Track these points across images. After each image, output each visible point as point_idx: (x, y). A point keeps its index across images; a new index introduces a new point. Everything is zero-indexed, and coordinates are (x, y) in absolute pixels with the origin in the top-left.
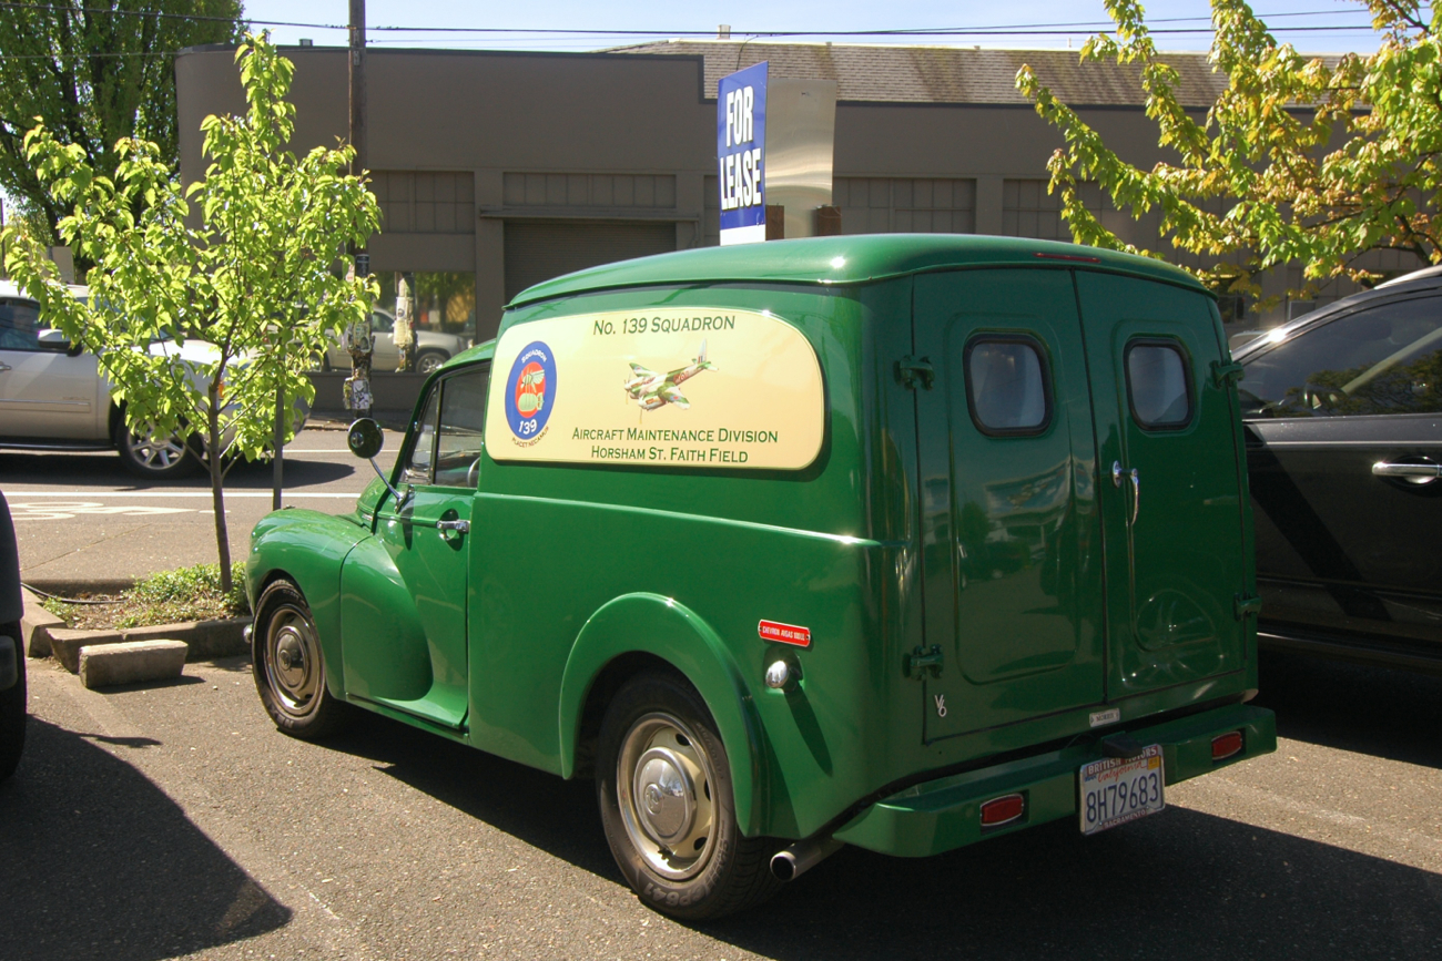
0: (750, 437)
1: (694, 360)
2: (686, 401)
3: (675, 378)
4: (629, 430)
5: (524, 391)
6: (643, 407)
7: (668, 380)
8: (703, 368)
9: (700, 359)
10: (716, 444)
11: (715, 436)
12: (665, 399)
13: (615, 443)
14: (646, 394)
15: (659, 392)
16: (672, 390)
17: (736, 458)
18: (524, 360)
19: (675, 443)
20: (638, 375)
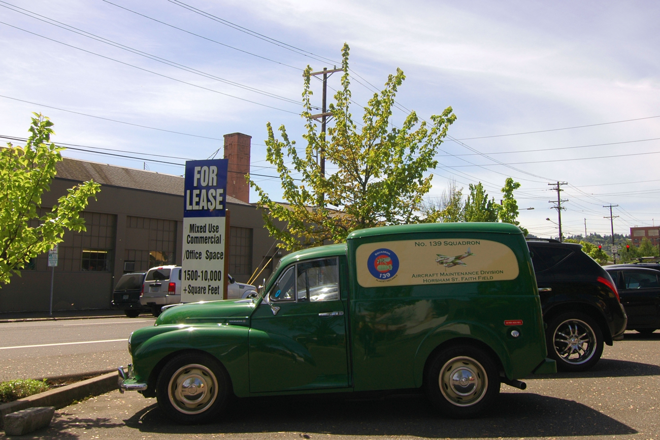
0: (493, 272)
1: (466, 253)
2: (465, 264)
3: (458, 258)
4: (441, 273)
5: (379, 264)
6: (446, 266)
7: (455, 259)
8: (470, 255)
9: (468, 252)
10: (480, 275)
11: (479, 273)
12: (455, 264)
13: (435, 277)
14: (446, 263)
15: (452, 262)
16: (458, 261)
17: (489, 278)
18: (376, 254)
19: (462, 276)
20: (441, 258)
